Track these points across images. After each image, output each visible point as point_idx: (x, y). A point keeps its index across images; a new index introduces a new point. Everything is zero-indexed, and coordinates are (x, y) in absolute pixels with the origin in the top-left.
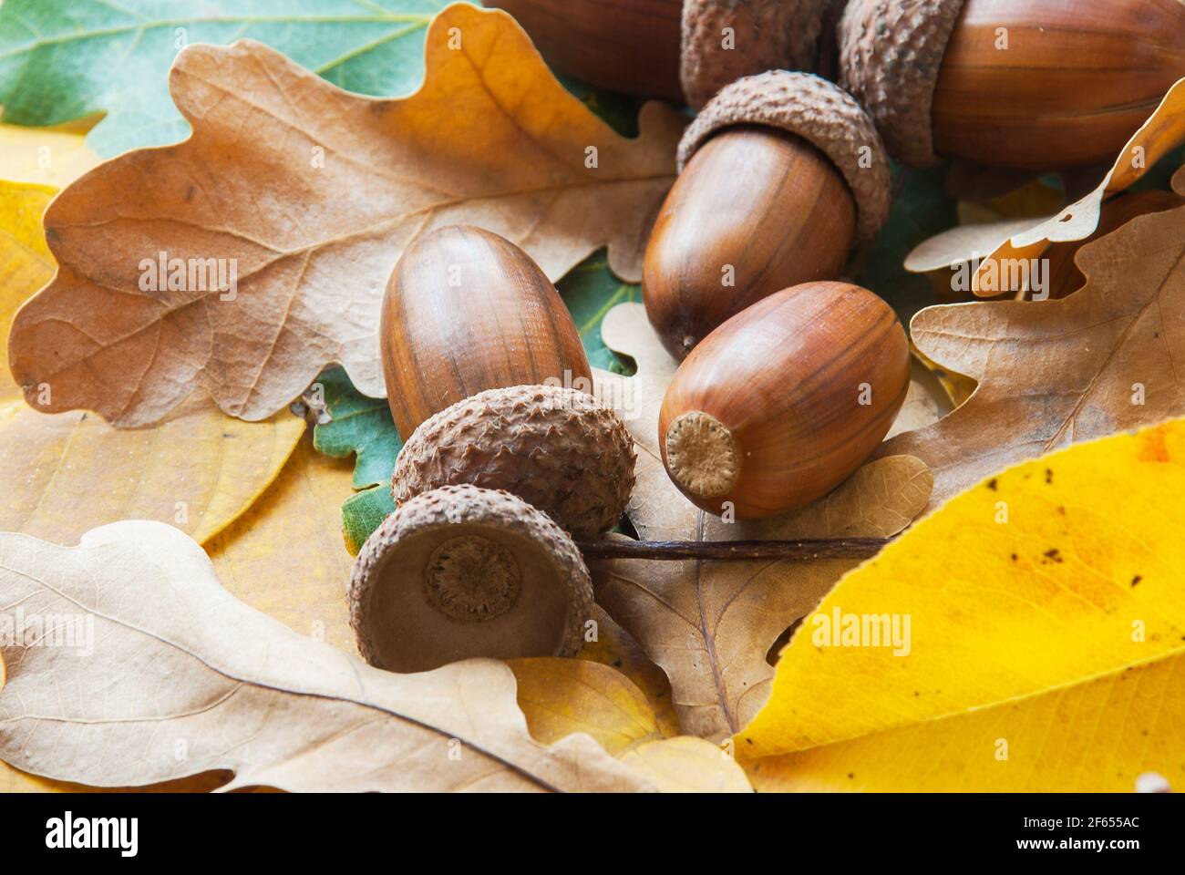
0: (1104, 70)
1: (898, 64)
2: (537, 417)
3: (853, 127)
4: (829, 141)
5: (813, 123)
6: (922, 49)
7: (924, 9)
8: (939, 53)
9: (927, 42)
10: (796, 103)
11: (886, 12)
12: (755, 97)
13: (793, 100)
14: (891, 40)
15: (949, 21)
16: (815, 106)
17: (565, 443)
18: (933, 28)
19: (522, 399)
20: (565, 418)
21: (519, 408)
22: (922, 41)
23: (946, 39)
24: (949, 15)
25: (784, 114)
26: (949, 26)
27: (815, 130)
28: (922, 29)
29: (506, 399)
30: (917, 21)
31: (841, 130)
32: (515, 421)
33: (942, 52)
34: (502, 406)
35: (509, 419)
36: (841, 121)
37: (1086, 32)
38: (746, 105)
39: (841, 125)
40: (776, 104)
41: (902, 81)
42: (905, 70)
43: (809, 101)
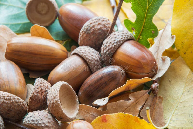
0: (134, 66)
1: (106, 53)
2: (6, 99)
3: (94, 61)
4: (89, 62)
5: (87, 58)
6: (110, 52)
7: (112, 45)
8: (112, 53)
9: (111, 51)
10: (86, 54)
11: (107, 43)
12: (81, 50)
13: (86, 53)
14: (106, 48)
15: (115, 48)
16: (89, 55)
17: (9, 105)
18: (112, 49)
19: (5, 95)
20: (11, 101)
21: (4, 97)
22: (110, 51)
23: (114, 51)
24: (116, 48)
25: (83, 55)
26: (115, 49)
27: (87, 59)
28: (111, 48)
29: (3, 94)
30: (110, 47)
31: (91, 61)
32: (2, 99)
33: (113, 53)
34: (2, 95)
35: (2, 98)
36: (92, 59)
37: (133, 59)
38: (79, 51)
39: (92, 60)
40: (83, 53)
41: (106, 56)
42: (106, 54)
43: (88, 54)
